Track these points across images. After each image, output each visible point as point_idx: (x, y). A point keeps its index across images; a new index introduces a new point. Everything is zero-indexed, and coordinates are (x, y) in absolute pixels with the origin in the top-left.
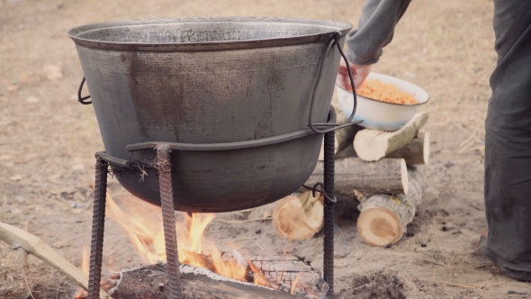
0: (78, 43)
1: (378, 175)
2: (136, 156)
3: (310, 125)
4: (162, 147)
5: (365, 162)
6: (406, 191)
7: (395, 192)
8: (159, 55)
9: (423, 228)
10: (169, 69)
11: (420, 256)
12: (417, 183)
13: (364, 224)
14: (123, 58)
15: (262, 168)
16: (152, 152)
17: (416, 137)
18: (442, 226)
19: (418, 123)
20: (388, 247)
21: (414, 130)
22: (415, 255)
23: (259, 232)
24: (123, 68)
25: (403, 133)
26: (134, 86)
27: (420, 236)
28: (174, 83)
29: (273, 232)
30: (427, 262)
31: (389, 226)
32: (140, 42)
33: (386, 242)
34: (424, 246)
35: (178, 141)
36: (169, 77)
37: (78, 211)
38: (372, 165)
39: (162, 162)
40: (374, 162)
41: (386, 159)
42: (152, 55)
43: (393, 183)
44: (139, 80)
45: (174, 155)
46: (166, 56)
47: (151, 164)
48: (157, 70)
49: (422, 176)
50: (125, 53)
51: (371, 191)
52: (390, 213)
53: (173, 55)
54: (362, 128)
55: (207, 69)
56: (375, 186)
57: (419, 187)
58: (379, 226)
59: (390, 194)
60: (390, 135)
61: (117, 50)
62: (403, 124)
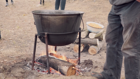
0: (33, 14)
1: (93, 41)
2: (42, 35)
3: (74, 31)
4: (46, 33)
5: (91, 39)
6: (98, 45)
7: (96, 45)
8: (46, 16)
9: (101, 52)
10: (48, 19)
11: (99, 57)
12: (101, 44)
13: (90, 50)
14: (40, 17)
15: (65, 38)
16: (44, 34)
17: (101, 35)
18: (105, 52)
19: (102, 32)
20: (94, 55)
21: (101, 33)
22: (98, 57)
23: (71, 51)
24: (40, 18)
25: (99, 34)
26: (42, 22)
27: (100, 54)
28: (48, 22)
29: (73, 51)
30: (100, 58)
31: (94, 51)
32: (47, 14)
33: (94, 54)
34: (101, 55)
35: (49, 32)
36: (48, 20)
37: (39, 45)
38: (92, 40)
39: (46, 36)
40: (92, 39)
41: (95, 39)
42: (45, 16)
43: (95, 43)
44: (42, 21)
45: (48, 35)
46: (47, 16)
47: (44, 36)
48: (45, 19)
49: (103, 42)
50: (40, 16)
51: (92, 44)
52: (94, 49)
53: (48, 16)
54: (91, 32)
55: (54, 19)
56: (92, 43)
57: (102, 44)
58: (92, 51)
59: (95, 45)
60: (96, 34)
61: (39, 15)
62: (99, 32)
